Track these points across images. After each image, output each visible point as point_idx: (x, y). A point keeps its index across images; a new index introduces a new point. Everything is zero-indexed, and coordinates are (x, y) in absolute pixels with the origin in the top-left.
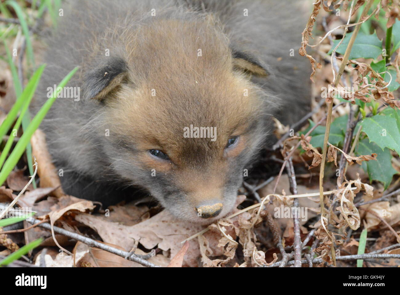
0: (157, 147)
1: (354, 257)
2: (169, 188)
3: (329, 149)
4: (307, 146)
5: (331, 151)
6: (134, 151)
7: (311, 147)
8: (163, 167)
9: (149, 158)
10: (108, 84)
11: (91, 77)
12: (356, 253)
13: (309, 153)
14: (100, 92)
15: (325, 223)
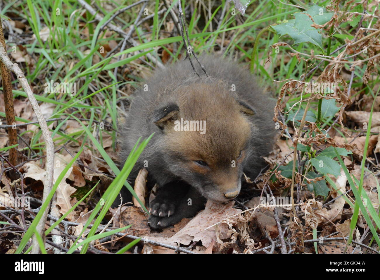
0: (201, 159)
1: (311, 240)
2: (207, 182)
3: (296, 175)
4: (279, 176)
5: (297, 176)
6: (185, 161)
7: (282, 177)
8: (203, 170)
9: (195, 164)
10: (165, 115)
11: (156, 111)
12: (312, 238)
13: (281, 180)
14: (161, 119)
15: (297, 221)
